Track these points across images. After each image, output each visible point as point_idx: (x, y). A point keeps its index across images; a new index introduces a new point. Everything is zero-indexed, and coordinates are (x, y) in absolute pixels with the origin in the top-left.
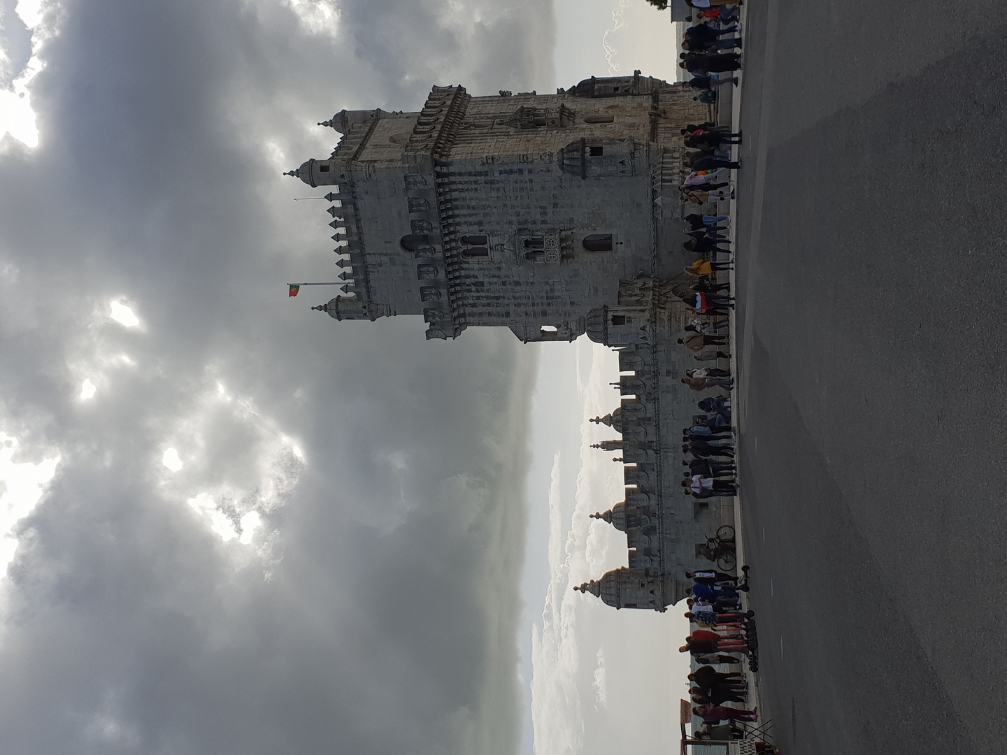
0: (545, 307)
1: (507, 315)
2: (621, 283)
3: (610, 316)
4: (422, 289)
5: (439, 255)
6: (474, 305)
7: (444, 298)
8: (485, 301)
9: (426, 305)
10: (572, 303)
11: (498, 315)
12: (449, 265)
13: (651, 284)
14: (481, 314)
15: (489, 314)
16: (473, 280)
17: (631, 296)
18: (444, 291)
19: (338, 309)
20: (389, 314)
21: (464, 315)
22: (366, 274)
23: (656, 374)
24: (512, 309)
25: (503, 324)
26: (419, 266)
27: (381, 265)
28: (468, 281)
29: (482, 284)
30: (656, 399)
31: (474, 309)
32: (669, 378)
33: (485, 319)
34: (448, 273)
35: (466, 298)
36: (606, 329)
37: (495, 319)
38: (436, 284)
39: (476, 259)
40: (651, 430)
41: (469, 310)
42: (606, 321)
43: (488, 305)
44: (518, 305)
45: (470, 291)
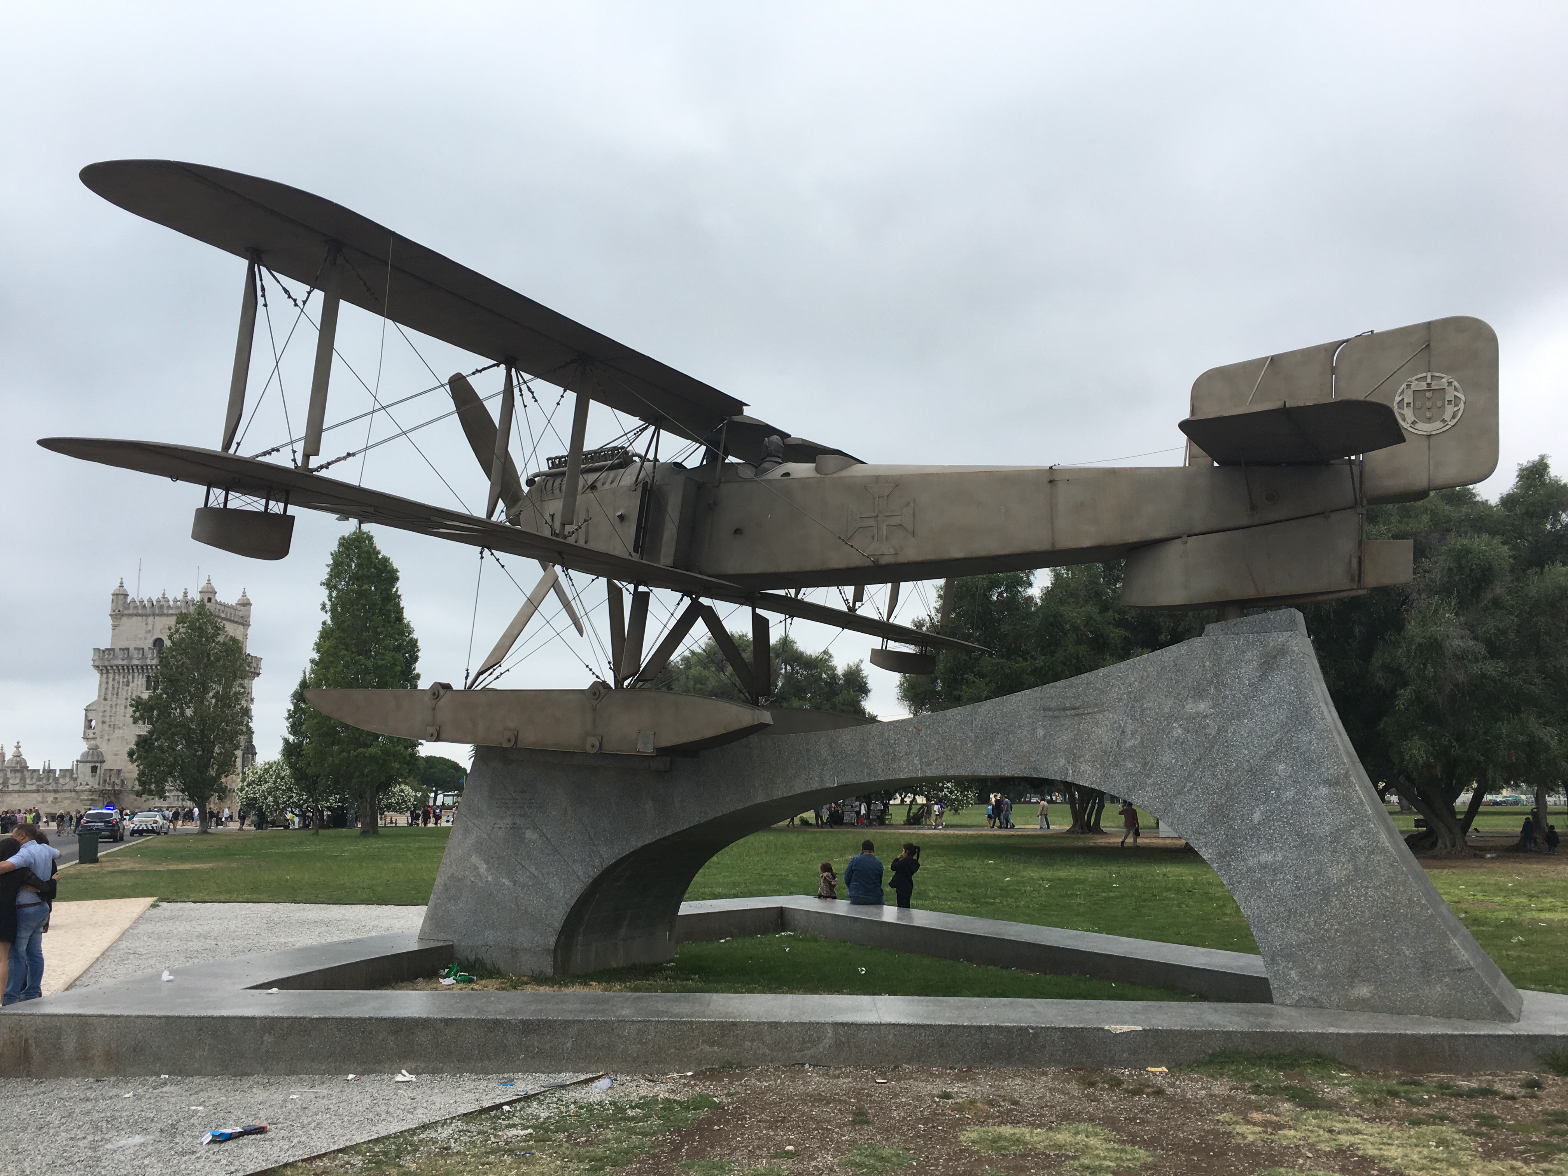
0: (108, 724)
1: (105, 699)
2: (119, 771)
3: (98, 765)
4: (128, 649)
5: (149, 662)
6: (114, 679)
7: (120, 662)
8: (116, 686)
9: (117, 650)
10: (109, 740)
11: (106, 694)
12: (142, 667)
13: (116, 788)
14: (107, 683)
15: (107, 689)
16: (131, 680)
17: (110, 776)
18: (125, 662)
19: (120, 596)
20: (113, 626)
21: (107, 672)
22: (141, 615)
23: (56, 791)
24: (109, 702)
25: (99, 696)
26: (143, 649)
27: (146, 624)
28: (130, 677)
29: (128, 685)
30: (38, 791)
31: (111, 679)
32: (52, 799)
33: (104, 686)
34: (137, 666)
35: (119, 674)
36: (89, 762)
37: (103, 691)
38: (130, 658)
39: (145, 683)
40: (17, 788)
41: (111, 676)
42: (95, 762)
43: (113, 688)
44: (111, 707)
45: (124, 677)
